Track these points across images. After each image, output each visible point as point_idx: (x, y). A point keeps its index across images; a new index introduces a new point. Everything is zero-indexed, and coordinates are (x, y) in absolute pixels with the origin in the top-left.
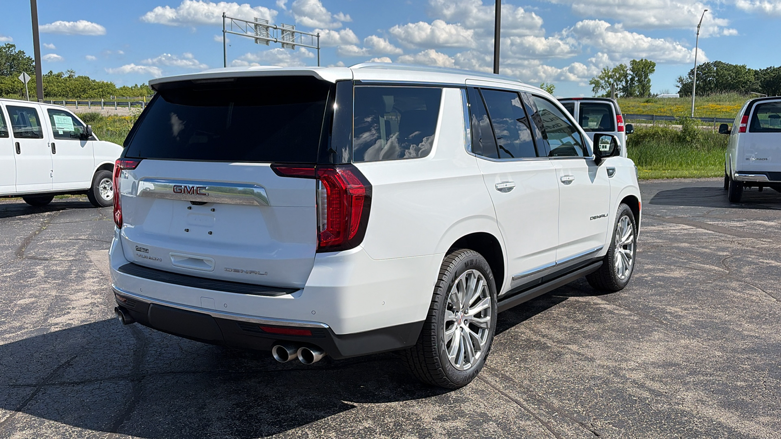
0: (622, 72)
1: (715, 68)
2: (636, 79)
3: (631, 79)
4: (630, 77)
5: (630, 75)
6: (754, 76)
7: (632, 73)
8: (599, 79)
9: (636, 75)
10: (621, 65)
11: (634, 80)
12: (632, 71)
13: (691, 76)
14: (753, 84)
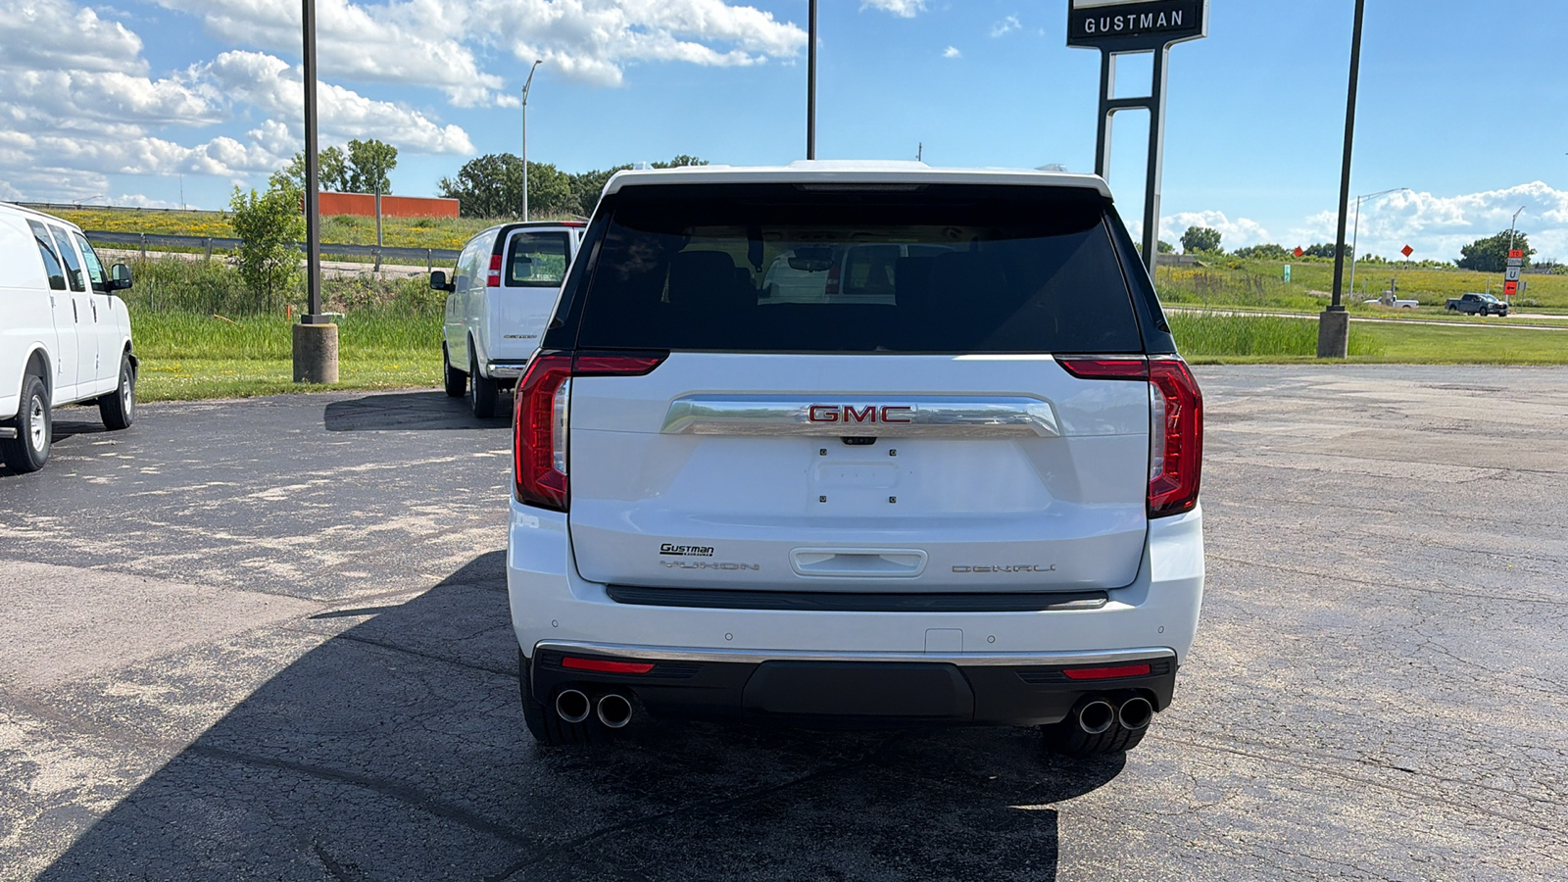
0: (334, 162)
1: (504, 167)
2: (363, 178)
3: (352, 178)
4: (351, 173)
5: (350, 169)
6: (569, 185)
7: (353, 166)
8: (289, 175)
9: (362, 171)
10: (331, 148)
11: (358, 180)
12: (353, 162)
13: (464, 179)
14: (569, 199)
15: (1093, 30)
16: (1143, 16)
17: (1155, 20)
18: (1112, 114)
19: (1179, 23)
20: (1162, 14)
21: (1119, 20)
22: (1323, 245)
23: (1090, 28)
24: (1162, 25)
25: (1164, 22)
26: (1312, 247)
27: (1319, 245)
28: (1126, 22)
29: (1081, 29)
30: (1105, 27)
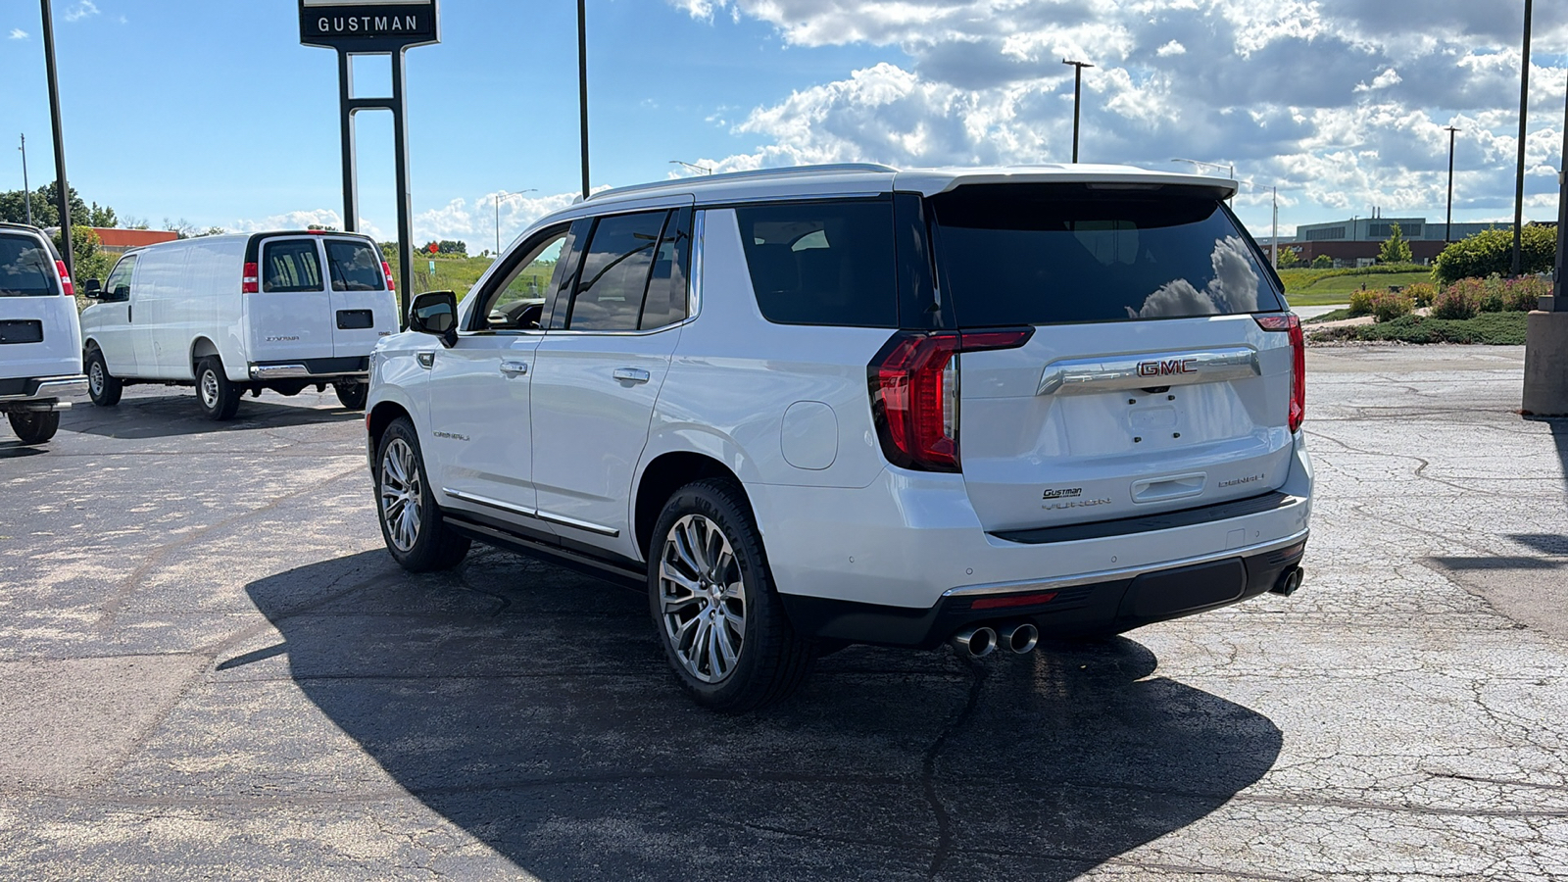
15: (327, 29)
16: (377, 19)
17: (390, 24)
18: (353, 114)
19: (414, 28)
20: (396, 18)
21: (353, 21)
22: (439, 242)
23: (324, 27)
24: (397, 28)
25: (399, 26)
26: (429, 243)
27: (435, 242)
28: (361, 23)
29: (314, 27)
30: (339, 27)
